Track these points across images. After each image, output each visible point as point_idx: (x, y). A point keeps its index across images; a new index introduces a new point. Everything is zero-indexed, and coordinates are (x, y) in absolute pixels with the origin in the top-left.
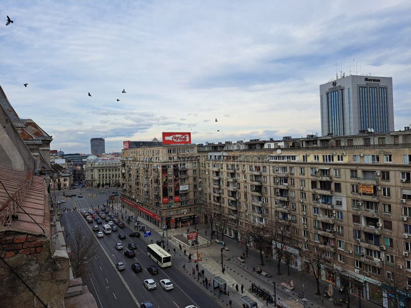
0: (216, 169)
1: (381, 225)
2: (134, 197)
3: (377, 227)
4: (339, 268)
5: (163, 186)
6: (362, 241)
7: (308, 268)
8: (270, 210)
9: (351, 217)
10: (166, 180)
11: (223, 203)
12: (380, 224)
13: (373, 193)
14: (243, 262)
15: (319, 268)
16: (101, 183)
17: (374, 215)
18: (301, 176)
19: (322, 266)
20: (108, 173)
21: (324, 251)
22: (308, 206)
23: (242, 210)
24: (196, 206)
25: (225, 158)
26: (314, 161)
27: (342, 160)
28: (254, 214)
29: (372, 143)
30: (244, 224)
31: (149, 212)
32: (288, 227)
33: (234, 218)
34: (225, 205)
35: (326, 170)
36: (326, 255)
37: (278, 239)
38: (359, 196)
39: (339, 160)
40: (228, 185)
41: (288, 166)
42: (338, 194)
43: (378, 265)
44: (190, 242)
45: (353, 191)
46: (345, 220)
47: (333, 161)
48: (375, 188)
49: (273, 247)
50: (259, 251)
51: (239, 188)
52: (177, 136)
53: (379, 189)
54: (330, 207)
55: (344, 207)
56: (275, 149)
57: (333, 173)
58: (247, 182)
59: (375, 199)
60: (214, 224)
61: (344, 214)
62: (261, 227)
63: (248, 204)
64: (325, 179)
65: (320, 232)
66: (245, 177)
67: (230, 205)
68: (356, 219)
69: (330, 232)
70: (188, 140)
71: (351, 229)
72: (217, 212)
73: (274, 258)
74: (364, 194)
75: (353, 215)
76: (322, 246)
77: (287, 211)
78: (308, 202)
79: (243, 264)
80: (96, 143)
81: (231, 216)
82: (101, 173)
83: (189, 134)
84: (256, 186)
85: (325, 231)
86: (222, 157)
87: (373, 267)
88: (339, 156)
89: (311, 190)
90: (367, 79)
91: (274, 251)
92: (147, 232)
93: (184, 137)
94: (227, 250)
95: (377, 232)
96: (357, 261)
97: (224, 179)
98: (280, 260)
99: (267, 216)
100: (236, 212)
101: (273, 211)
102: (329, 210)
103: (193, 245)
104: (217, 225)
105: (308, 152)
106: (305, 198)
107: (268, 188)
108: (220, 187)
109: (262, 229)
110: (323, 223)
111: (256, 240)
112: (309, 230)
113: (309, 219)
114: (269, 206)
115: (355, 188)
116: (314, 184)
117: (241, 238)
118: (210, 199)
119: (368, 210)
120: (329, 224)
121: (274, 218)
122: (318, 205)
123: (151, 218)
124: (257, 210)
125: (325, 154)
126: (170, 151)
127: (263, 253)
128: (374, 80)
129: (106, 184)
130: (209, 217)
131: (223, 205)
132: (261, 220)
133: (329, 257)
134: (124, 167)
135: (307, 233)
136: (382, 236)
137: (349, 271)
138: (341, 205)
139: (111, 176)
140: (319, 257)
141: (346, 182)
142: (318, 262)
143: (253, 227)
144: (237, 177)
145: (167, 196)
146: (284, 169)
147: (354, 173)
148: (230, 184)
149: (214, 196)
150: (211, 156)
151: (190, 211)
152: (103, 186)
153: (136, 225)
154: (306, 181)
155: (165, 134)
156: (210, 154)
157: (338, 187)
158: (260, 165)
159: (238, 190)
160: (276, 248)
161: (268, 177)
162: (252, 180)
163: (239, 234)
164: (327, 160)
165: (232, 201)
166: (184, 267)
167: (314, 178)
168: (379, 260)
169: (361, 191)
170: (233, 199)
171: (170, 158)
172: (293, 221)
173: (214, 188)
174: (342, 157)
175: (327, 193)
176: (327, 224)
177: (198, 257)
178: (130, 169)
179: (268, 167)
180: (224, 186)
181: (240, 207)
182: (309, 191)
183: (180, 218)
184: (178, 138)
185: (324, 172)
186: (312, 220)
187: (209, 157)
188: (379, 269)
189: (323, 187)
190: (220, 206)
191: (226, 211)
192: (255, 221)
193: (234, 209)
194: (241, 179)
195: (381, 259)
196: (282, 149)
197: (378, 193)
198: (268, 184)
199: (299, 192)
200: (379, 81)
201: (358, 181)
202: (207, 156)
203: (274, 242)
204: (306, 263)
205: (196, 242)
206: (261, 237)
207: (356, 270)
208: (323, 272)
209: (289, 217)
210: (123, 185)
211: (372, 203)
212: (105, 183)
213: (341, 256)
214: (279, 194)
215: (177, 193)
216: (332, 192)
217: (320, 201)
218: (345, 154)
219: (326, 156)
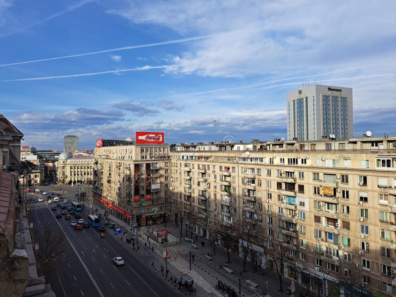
0: (187, 169)
1: (340, 225)
2: (105, 195)
3: (336, 227)
4: (301, 266)
5: (135, 185)
6: (322, 240)
7: (272, 266)
8: (237, 209)
9: (313, 218)
10: (138, 179)
11: (194, 201)
12: (339, 223)
13: (333, 195)
14: (211, 260)
15: (282, 265)
16: (73, 181)
17: (333, 216)
18: (268, 178)
19: (285, 264)
20: (79, 170)
21: (287, 249)
22: (274, 206)
23: (211, 209)
24: (167, 205)
25: (197, 158)
26: (280, 164)
27: (305, 163)
28: (223, 213)
29: (333, 148)
30: (213, 223)
31: (120, 210)
32: (254, 226)
33: (203, 216)
34: (195, 204)
35: (291, 173)
36: (289, 254)
37: (245, 238)
38: (320, 197)
39: (302, 163)
40: (199, 185)
41: (256, 167)
42: (301, 195)
43: (337, 263)
44: (160, 240)
45: (315, 193)
46: (307, 220)
47: (297, 163)
48: (335, 190)
49: (240, 245)
50: (226, 249)
51: (209, 188)
53: (339, 191)
54: (293, 207)
55: (306, 208)
56: (245, 151)
57: (296, 175)
58: (217, 182)
59: (335, 201)
60: (184, 223)
61: (307, 214)
62: (229, 226)
63: (218, 204)
64: (290, 180)
65: (284, 231)
66: (215, 177)
67: (200, 204)
68: (318, 219)
69: (293, 231)
70: (161, 140)
71: (313, 229)
72: (187, 211)
73: (241, 256)
74: (325, 195)
75: (315, 216)
76: (285, 245)
77: (253, 210)
78: (274, 203)
79: (210, 262)
80: (69, 140)
81: (200, 215)
82: (73, 170)
83: (162, 134)
84: (225, 186)
85: (289, 230)
86: (194, 158)
87: (331, 264)
88: (302, 160)
89: (277, 191)
90: (330, 89)
91: (240, 249)
92: (117, 230)
93: (157, 137)
94: (196, 248)
95: (336, 232)
96: (317, 259)
97: (195, 178)
98: (246, 258)
99: (235, 216)
100: (206, 210)
101: (241, 210)
102: (292, 210)
103: (162, 243)
104: (187, 223)
105: (275, 154)
106: (271, 198)
107: (237, 188)
108: (191, 186)
109: (229, 228)
110: (287, 222)
111: (223, 239)
112: (274, 229)
113: (273, 218)
114: (237, 205)
115: (317, 191)
116: (279, 185)
117: (210, 236)
118: (181, 198)
119: (328, 210)
120: (293, 224)
121: (241, 217)
122: (283, 206)
123: (121, 215)
124: (226, 209)
125: (290, 158)
126: (142, 151)
127: (230, 250)
128: (336, 90)
129: (78, 181)
130: (179, 216)
131: (193, 204)
132: (229, 218)
133: (291, 256)
134: (97, 164)
135: (272, 232)
136: (341, 236)
137: (309, 268)
138: (304, 205)
139: (83, 173)
140: (282, 255)
141: (309, 184)
142: (281, 260)
143: (221, 226)
144: (207, 177)
145: (139, 194)
146: (253, 169)
147: (316, 176)
148: (201, 183)
149: (185, 195)
150: (183, 157)
151: (161, 209)
152: (75, 182)
153: (106, 222)
154: (272, 182)
155: (138, 134)
156: (182, 154)
157: (301, 188)
158: (230, 165)
160: (243, 246)
161: (237, 178)
162: (222, 180)
163: (208, 233)
164: (291, 162)
165: (202, 200)
166: (153, 264)
167: (280, 180)
168: (338, 258)
169: (321, 192)
170: (203, 198)
171: (143, 157)
172: (259, 221)
173: (185, 188)
174: (305, 160)
175: (292, 194)
176: (290, 223)
177: (167, 254)
178: (102, 166)
179: (236, 168)
180: (195, 186)
181: (209, 206)
182: (275, 192)
183: (151, 216)
184: (151, 138)
186: (277, 219)
187: (181, 158)
188: (337, 267)
189: (288, 189)
190: (191, 205)
191: (196, 210)
192: (223, 219)
193: (204, 208)
194: (211, 179)
195: (339, 258)
196: (250, 151)
197: (337, 194)
198: (237, 184)
199: (266, 192)
200: (340, 91)
201: (320, 183)
202: (179, 156)
203: (240, 241)
204: (271, 261)
205: (166, 240)
206: (228, 236)
207: (316, 268)
208: (286, 270)
209: (255, 215)
210: (95, 182)
211: (332, 204)
212: (76, 180)
213: (302, 254)
214: (247, 194)
215: (149, 192)
216: (295, 194)
217: (285, 201)
218: (308, 158)
219: (291, 159)
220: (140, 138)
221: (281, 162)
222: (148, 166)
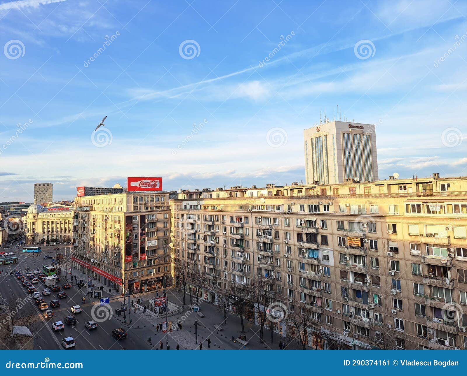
0: (191, 221)
1: (369, 281)
2: (88, 256)
3: (365, 283)
4: (327, 331)
5: (126, 242)
6: (350, 299)
7: (294, 332)
8: (252, 267)
9: (338, 273)
10: (130, 234)
11: (199, 260)
12: (368, 279)
13: (360, 246)
14: (221, 330)
15: (305, 332)
16: (46, 240)
17: (361, 270)
18: (286, 228)
19: (309, 330)
20: (54, 226)
21: (311, 312)
22: (294, 261)
23: (220, 268)
24: (166, 265)
25: (203, 208)
26: (299, 211)
27: (328, 210)
28: (234, 272)
29: (358, 192)
30: (222, 285)
31: (107, 274)
32: (272, 286)
33: (211, 278)
34: (201, 263)
35: (312, 221)
36: (313, 317)
37: (261, 301)
38: (346, 249)
39: (325, 210)
40: (205, 239)
41: (272, 216)
42: (324, 247)
43: (367, 326)
44: (158, 309)
45: (340, 244)
46: (332, 277)
47: (319, 211)
48: (362, 240)
49: (255, 311)
50: (239, 316)
51: (218, 243)
52: (145, 181)
53: (367, 241)
54: (316, 262)
55: (331, 262)
56: (259, 198)
57: (319, 224)
58: (227, 235)
59: (362, 253)
60: (187, 287)
61: (332, 269)
62: (242, 288)
63: (228, 261)
64: (311, 231)
65: (306, 291)
66: (225, 230)
67: (206, 263)
68: (344, 275)
69: (318, 291)
70: (158, 187)
71: (339, 286)
72: (191, 272)
73: (256, 323)
74: (352, 247)
75: (341, 271)
76: (308, 307)
77: (270, 268)
78: (294, 257)
79: (220, 333)
80: (41, 188)
81: (207, 276)
82: (45, 226)
83: (160, 179)
84: (237, 240)
85: (312, 289)
86: (199, 207)
87: (361, 328)
88: (325, 206)
89: (296, 243)
90: (351, 126)
91: (256, 315)
92: (104, 299)
93: (153, 183)
94: (202, 317)
95: (365, 289)
96: (345, 322)
97: (201, 232)
98: (263, 325)
99: (249, 275)
100: (213, 270)
101: (256, 268)
102: (315, 265)
103: (161, 313)
104: (191, 286)
105: (293, 201)
106: (290, 252)
107: (251, 241)
108: (195, 241)
109: (243, 290)
110: (309, 280)
111: (236, 304)
112: (294, 289)
113: (294, 276)
114: (252, 262)
115: (342, 241)
116: (299, 237)
117: (219, 301)
118: (183, 256)
119: (355, 264)
120: (316, 281)
121: (256, 276)
122: (304, 261)
123: (109, 281)
124: (237, 267)
126: (136, 200)
127: (244, 317)
128: (358, 127)
129: (53, 240)
130: (181, 277)
131: (198, 263)
132: (242, 278)
133: (315, 319)
134: (77, 218)
135: (292, 292)
136: (370, 293)
137: (337, 334)
138: (328, 259)
139: (59, 230)
140: (306, 320)
141: (333, 234)
142: (305, 325)
143: (233, 288)
144: (215, 230)
145: (131, 254)
146: (269, 219)
147: (340, 225)
148: (208, 238)
149: (188, 253)
150: (185, 206)
151: (159, 271)
152: (48, 242)
153: (90, 290)
154: (292, 233)
155: (131, 180)
156: (184, 203)
157: (325, 239)
158: (242, 215)
159: (216, 245)
160: (259, 311)
161: (250, 229)
162: (232, 233)
163: (216, 297)
164: (312, 210)
165: (209, 258)
166: (149, 340)
167: (299, 230)
168: (368, 320)
169: (347, 243)
170: (210, 255)
171: (136, 208)
172: (278, 280)
173: (188, 244)
174: (328, 206)
175: (314, 246)
176: (313, 281)
177: (168, 327)
178: (84, 220)
179: (250, 218)
180: (200, 241)
181: (218, 265)
182: (294, 245)
183: (146, 280)
184: (146, 184)
185: (311, 223)
186: (298, 277)
187: (183, 207)
188: (368, 330)
189: (309, 240)
190: (195, 264)
191: (202, 270)
192: (234, 280)
193: (212, 267)
194: (220, 232)
195: (370, 319)
196: (265, 198)
197: (365, 245)
198: (250, 237)
199: (284, 245)
200: (362, 128)
201: (345, 233)
202: (181, 206)
203: (256, 305)
204: (292, 327)
205: (165, 309)
206: (241, 299)
207: (344, 332)
208: (310, 337)
209: (272, 273)
210: (75, 241)
211: (359, 256)
212: (50, 238)
213: (328, 317)
214: (262, 248)
215: (143, 250)
216: (318, 246)
217: (306, 255)
218: (331, 204)
219: (312, 206)
220: (133, 184)
221: (301, 210)
222: (142, 218)
